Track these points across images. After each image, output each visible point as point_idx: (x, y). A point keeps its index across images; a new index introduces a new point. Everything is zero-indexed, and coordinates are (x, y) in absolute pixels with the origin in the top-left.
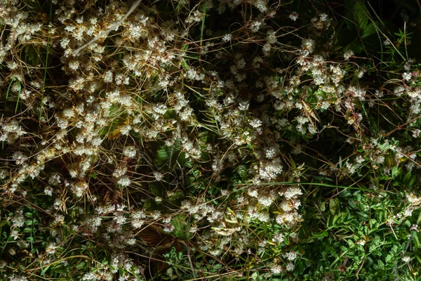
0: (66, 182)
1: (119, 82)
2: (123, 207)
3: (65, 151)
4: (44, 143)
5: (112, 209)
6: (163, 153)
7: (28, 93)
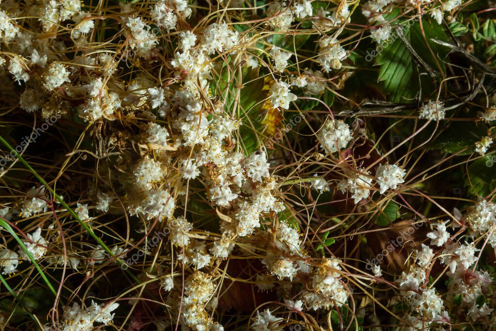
0: (290, 304)
1: (170, 21)
2: (442, 227)
3: (223, 250)
4: (169, 284)
5: (427, 257)
6: (391, 72)
7: (37, 236)
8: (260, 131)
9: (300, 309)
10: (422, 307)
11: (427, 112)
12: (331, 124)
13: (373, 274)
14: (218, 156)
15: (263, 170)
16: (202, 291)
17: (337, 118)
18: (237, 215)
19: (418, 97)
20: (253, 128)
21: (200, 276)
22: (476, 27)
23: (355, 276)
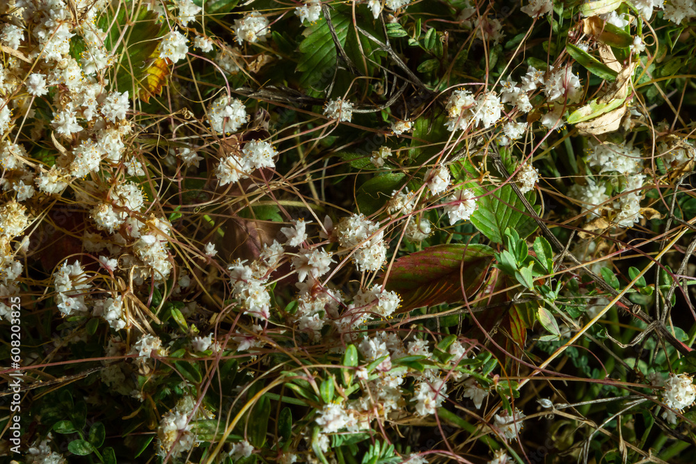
0: (104, 260)
2: (302, 226)
8: (139, 79)
9: (113, 269)
10: (242, 295)
11: (331, 109)
12: (226, 99)
13: (205, 252)
14: (72, 79)
15: (120, 111)
16: (12, 221)
17: (235, 96)
18: (75, 149)
19: (327, 90)
20: (132, 74)
21: (14, 205)
22: (417, 35)
23: (182, 246)
